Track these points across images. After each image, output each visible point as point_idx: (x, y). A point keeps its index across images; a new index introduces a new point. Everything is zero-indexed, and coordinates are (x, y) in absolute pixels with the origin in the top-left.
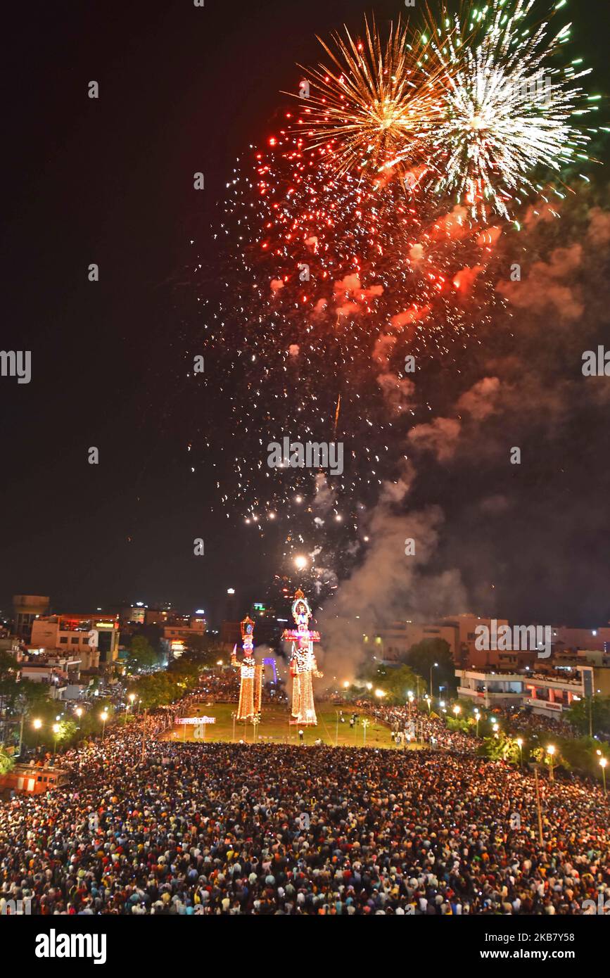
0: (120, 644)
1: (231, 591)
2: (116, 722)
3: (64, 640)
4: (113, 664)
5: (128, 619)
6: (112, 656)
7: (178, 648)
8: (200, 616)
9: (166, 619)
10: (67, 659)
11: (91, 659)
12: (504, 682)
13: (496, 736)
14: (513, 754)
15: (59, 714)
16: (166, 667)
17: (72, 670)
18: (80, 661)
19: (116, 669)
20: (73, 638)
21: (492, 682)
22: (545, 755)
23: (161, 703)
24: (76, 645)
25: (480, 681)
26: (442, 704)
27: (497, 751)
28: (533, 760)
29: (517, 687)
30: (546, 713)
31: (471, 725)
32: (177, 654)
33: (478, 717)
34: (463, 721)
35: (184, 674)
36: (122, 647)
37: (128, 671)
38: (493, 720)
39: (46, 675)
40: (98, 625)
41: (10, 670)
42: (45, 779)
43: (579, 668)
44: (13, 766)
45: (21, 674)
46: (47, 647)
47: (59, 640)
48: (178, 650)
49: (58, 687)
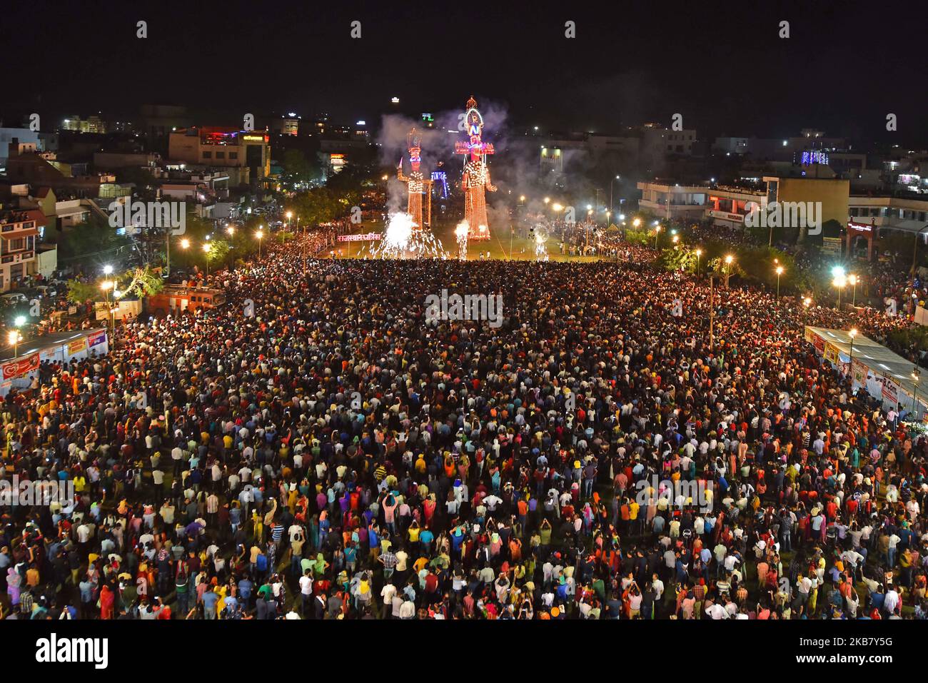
0: (271, 159)
1: (395, 100)
2: (272, 240)
3: (207, 155)
4: (265, 180)
5: (280, 131)
6: (263, 172)
7: (337, 162)
8: (361, 128)
9: (322, 131)
10: (213, 175)
11: (240, 174)
12: (687, 194)
13: (676, 248)
14: (690, 265)
15: (209, 233)
16: (325, 183)
17: (220, 187)
18: (228, 178)
19: (269, 185)
20: (217, 153)
21: (674, 194)
22: (722, 264)
23: (321, 221)
24: (221, 160)
25: (662, 194)
26: (622, 217)
27: (674, 262)
28: (711, 269)
29: (700, 198)
30: (727, 224)
31: (650, 237)
32: (336, 169)
33: (658, 229)
34: (642, 233)
35: (347, 190)
36: (274, 162)
37: (283, 187)
38: (673, 232)
39: (190, 193)
40: (245, 138)
41: (148, 187)
42: (200, 299)
43: (765, 179)
44: (163, 287)
45: (161, 192)
46: (188, 163)
47: (201, 155)
48: (337, 165)
49: (205, 205)
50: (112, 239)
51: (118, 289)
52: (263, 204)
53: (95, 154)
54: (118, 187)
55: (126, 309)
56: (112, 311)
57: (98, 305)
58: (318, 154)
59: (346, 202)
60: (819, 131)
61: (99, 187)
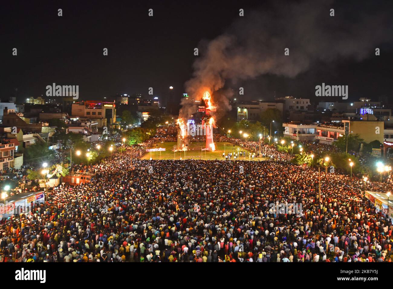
0: (116, 115)
1: (171, 88)
2: (117, 151)
3: (88, 113)
4: (114, 124)
5: (120, 102)
6: (113, 121)
7: (146, 116)
8: (156, 100)
9: (139, 102)
10: (91, 122)
11: (103, 122)
12: (306, 129)
13: (301, 154)
14: (309, 162)
15: (89, 148)
16: (140, 125)
17: (94, 127)
18: (97, 123)
19: (115, 127)
21: (300, 129)
22: (324, 162)
23: (139, 142)
24: (94, 116)
25: (294, 129)
26: (276, 140)
27: (301, 160)
28: (318, 164)
29: (312, 131)
30: (326, 143)
31: (289, 149)
32: (145, 119)
33: (293, 145)
34: (286, 147)
35: (150, 128)
36: (117, 116)
37: (121, 127)
38: (300, 146)
39: (81, 130)
40: (105, 106)
41: (62, 128)
42: (85, 178)
43: (343, 121)
44: (69, 172)
45: (68, 130)
46: (80, 117)
47: (86, 113)
48: (145, 117)
49: (87, 136)
50: (46, 151)
51: (49, 173)
52: (112, 135)
53: (40, 114)
54: (50, 128)
55: (52, 183)
56: (47, 184)
57: (40, 181)
58: (137, 112)
59: (150, 134)
60: (368, 98)
61: (41, 128)
